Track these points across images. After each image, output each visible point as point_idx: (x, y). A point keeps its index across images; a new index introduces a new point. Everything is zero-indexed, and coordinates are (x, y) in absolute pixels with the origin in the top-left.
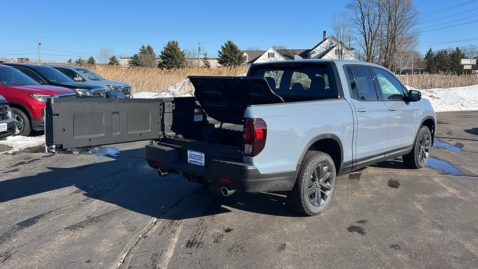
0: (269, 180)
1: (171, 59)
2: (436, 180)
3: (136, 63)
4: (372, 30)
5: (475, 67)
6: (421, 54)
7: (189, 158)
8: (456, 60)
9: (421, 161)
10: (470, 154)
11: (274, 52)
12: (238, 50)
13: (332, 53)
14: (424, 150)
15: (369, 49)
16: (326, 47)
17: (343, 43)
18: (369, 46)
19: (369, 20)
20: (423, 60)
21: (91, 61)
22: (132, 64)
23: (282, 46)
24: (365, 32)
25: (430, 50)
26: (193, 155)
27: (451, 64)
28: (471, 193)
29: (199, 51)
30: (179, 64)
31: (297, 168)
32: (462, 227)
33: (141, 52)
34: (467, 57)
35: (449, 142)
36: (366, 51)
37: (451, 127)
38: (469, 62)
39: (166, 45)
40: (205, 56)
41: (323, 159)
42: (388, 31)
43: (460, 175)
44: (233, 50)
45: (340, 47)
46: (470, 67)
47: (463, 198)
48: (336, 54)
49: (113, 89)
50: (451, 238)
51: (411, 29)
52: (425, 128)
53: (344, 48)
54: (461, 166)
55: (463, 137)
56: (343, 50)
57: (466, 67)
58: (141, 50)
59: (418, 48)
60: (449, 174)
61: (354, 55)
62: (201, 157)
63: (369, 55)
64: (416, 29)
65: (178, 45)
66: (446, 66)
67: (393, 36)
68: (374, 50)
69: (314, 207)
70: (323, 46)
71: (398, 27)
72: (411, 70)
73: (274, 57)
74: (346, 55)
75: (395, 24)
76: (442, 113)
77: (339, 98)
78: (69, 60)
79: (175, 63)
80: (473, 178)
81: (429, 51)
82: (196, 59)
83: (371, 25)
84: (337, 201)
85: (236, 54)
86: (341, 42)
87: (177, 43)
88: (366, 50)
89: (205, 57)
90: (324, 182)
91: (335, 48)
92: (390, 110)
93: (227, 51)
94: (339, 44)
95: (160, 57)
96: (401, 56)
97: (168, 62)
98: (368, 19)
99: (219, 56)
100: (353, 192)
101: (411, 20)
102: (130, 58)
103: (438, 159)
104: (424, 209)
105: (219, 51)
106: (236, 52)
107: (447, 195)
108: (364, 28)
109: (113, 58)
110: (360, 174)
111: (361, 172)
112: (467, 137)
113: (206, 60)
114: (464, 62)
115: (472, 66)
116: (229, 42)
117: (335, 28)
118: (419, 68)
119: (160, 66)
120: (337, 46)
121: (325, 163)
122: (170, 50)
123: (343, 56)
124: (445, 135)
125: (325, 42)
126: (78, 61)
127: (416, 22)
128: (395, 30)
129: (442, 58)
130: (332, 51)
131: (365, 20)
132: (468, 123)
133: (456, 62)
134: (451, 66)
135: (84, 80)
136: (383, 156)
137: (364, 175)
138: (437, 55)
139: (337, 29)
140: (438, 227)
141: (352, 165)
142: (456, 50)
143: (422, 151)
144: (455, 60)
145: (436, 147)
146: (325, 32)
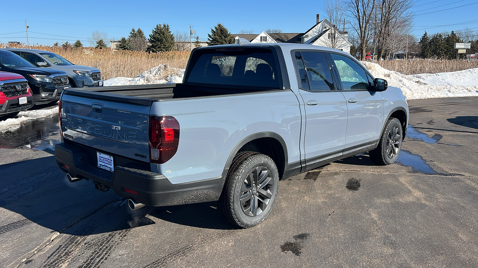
0: (184, 191)
1: (160, 43)
2: (402, 180)
3: (124, 47)
4: (366, 14)
5: (469, 51)
6: (416, 38)
7: (99, 161)
8: (451, 44)
9: (389, 156)
10: (447, 148)
11: (266, 36)
12: (228, 33)
13: (325, 37)
14: (393, 144)
15: (363, 33)
16: (318, 31)
17: (336, 26)
18: (363, 30)
19: (363, 4)
20: (418, 44)
21: (78, 45)
22: (120, 47)
23: (277, 30)
24: (359, 16)
25: (426, 33)
26: (102, 158)
27: (446, 48)
28: (438, 195)
29: (191, 35)
30: (167, 48)
31: (223, 174)
32: (418, 243)
33: (131, 35)
34: (462, 41)
35: (427, 133)
36: (360, 35)
37: (433, 116)
38: (464, 46)
39: (155, 28)
40: (197, 39)
41: (261, 161)
42: (382, 15)
43: (430, 173)
44: (223, 34)
45: (333, 31)
46: (464, 51)
47: (427, 203)
48: (329, 38)
49: (80, 74)
50: (401, 260)
51: (405, 13)
52: (395, 121)
53: (337, 32)
54: (434, 162)
55: (444, 127)
56: (336, 34)
57: (460, 52)
58: (131, 33)
59: (412, 31)
60: (419, 172)
61: (347, 39)
62: (111, 161)
63: (363, 38)
64: (409, 12)
65: (169, 28)
66: (441, 50)
67: (387, 19)
68: (368, 34)
69: (247, 218)
70: (315, 30)
71: (392, 10)
72: (406, 54)
73: (266, 41)
74: (338, 40)
75: (389, 8)
76: (428, 100)
77: (283, 90)
78: (55, 43)
79: (163, 46)
80: (444, 177)
81: (424, 35)
82: (188, 43)
83: (365, 8)
84: (281, 208)
85: (227, 38)
86: (334, 26)
87: (168, 27)
88: (360, 33)
89: (196, 41)
90: (263, 188)
91: (328, 31)
92: (349, 102)
93: (217, 35)
94: (332, 28)
95: (149, 40)
96: (394, 40)
97: (156, 46)
98: (363, 2)
99: (209, 40)
100: (304, 196)
101: (405, 3)
102: (119, 42)
103: (411, 153)
104: (380, 219)
105: (209, 34)
106: (226, 36)
107: (410, 199)
108: (358, 11)
109: (100, 42)
110: (319, 172)
111: (320, 170)
112: (447, 128)
113: (197, 43)
114: (459, 46)
115: (466, 50)
116: (219, 25)
117: (328, 11)
118: (414, 52)
119: (149, 50)
120: (330, 30)
121: (264, 166)
122: (158, 34)
123: (336, 40)
124: (425, 125)
125: (318, 27)
126: (65, 44)
127: (410, 5)
128: (389, 13)
129: (437, 42)
130: (325, 35)
131: (359, 3)
132: (452, 111)
133: (451, 46)
134: (446, 51)
135: (48, 65)
136: (341, 154)
137: (323, 174)
138: (432, 38)
139: (330, 13)
140: (390, 243)
141: (301, 166)
142: (451, 34)
143: (391, 145)
144: (449, 44)
145: (412, 139)
146: (318, 16)
